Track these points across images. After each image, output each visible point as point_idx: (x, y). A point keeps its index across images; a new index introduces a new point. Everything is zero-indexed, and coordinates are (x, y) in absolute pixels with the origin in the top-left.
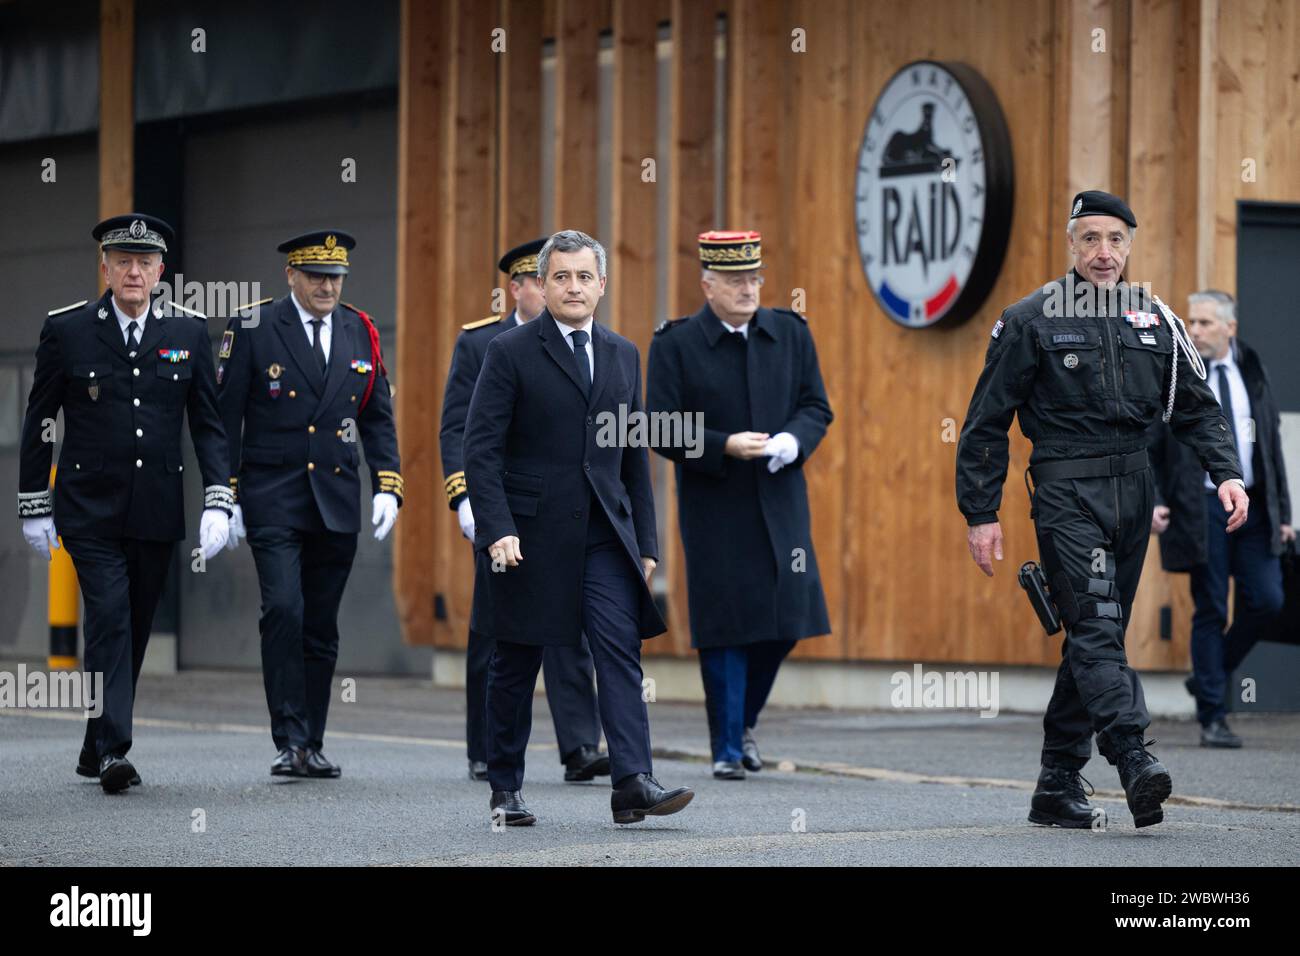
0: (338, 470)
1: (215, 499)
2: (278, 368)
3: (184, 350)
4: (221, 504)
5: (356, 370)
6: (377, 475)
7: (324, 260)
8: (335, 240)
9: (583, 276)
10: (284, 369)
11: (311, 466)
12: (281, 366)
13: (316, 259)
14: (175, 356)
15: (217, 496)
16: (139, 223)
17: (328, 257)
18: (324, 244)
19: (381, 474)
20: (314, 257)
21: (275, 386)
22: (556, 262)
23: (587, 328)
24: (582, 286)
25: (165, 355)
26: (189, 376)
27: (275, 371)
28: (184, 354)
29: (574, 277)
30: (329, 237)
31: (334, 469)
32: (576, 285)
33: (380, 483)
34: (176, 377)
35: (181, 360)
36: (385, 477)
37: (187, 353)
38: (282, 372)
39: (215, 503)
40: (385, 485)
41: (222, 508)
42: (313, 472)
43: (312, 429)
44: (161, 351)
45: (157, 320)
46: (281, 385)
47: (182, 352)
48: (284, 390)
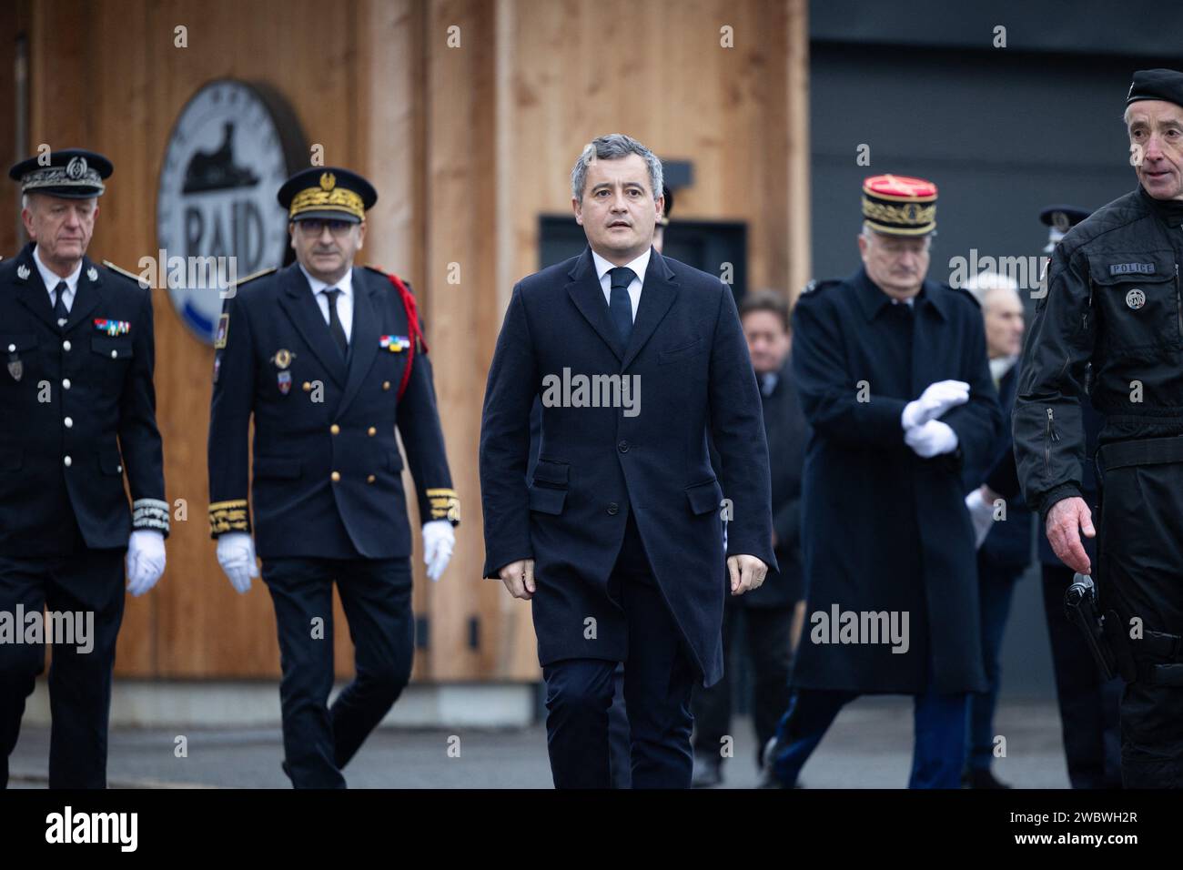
0: (372, 478)
1: (145, 517)
2: (287, 355)
3: (124, 322)
4: (152, 522)
5: (387, 349)
6: (424, 493)
7: (320, 205)
8: (332, 180)
9: (632, 191)
10: (294, 355)
11: (335, 476)
12: (291, 352)
13: (310, 205)
14: (113, 328)
15: (147, 513)
16: (79, 161)
17: (326, 201)
18: (318, 185)
19: (430, 493)
20: (307, 202)
21: (284, 379)
22: (595, 174)
23: (639, 265)
24: (629, 204)
25: (101, 326)
26: (130, 353)
27: (283, 358)
28: (124, 327)
29: (619, 191)
30: (324, 176)
31: (368, 476)
32: (621, 201)
33: (430, 507)
34: (114, 354)
35: (121, 333)
36: (436, 497)
37: (127, 325)
38: (293, 360)
39: (144, 522)
40: (438, 509)
41: (154, 529)
42: (338, 483)
43: (335, 429)
44: (96, 321)
45: (92, 282)
46: (293, 375)
47: (121, 324)
48: (296, 385)
